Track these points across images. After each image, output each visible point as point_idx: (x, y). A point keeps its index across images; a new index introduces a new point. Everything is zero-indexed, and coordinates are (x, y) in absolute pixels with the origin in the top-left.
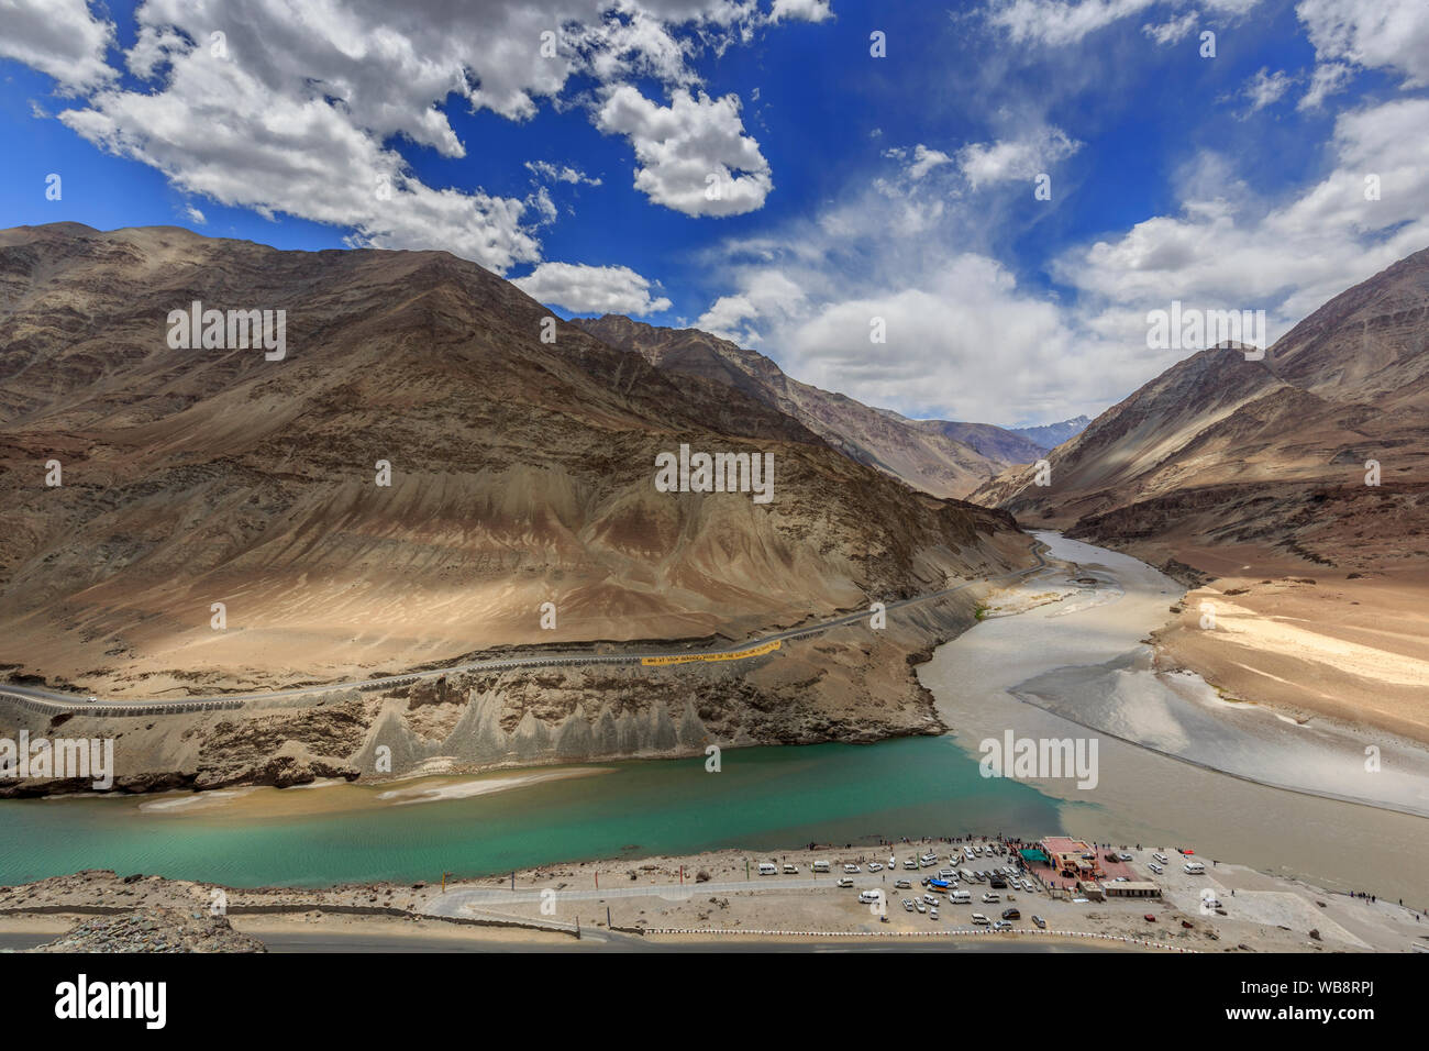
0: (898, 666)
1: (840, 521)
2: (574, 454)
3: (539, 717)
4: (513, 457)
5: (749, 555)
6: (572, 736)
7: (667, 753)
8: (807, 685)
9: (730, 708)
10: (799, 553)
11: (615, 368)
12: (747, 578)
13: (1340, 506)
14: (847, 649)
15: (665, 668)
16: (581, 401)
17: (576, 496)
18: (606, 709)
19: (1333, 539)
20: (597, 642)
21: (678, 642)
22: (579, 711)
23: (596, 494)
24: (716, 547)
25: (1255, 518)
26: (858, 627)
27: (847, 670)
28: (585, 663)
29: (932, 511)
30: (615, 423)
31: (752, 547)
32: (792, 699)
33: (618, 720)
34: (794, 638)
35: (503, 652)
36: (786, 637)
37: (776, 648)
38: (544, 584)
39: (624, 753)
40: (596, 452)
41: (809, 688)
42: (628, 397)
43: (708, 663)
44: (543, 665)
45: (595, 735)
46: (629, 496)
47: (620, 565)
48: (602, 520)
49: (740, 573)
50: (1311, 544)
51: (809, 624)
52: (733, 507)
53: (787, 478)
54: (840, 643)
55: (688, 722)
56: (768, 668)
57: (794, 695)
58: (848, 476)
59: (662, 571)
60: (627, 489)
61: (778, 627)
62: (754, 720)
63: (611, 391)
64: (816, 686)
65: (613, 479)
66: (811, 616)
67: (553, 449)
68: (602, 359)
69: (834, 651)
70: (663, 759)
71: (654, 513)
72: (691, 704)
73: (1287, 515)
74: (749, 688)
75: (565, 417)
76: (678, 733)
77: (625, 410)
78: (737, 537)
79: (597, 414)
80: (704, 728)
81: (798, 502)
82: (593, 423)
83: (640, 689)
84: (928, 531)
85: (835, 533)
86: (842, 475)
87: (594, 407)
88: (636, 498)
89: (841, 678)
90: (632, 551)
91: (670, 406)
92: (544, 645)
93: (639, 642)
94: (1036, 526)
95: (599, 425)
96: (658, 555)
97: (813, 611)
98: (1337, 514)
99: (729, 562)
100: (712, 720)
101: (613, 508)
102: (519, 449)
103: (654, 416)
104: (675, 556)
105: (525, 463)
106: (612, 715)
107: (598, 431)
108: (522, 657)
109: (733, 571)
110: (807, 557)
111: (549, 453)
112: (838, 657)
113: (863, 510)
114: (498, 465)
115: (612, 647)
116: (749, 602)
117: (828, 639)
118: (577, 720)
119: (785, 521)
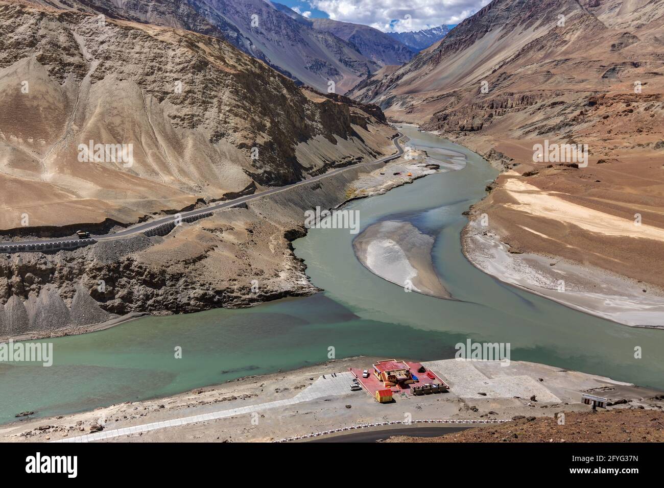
0: (276, 241)
1: (229, 111)
8: (194, 261)
10: (189, 142)
12: (138, 165)
13: (603, 110)
14: (232, 229)
19: (595, 135)
25: (550, 118)
27: (231, 246)
29: (315, 104)
34: (184, 220)
41: (197, 264)
50: (581, 138)
51: (199, 208)
52: (123, 94)
54: (228, 224)
57: (183, 270)
58: (240, 68)
59: (48, 159)
61: (169, 210)
64: (203, 262)
66: (201, 200)
69: (221, 231)
71: (37, 98)
72: (83, 286)
73: (571, 116)
78: (128, 125)
84: (310, 123)
85: (226, 122)
86: (233, 66)
94: (400, 120)
97: (204, 195)
98: (599, 116)
112: (225, 235)
113: (253, 103)
117: (215, 221)
119: (177, 110)
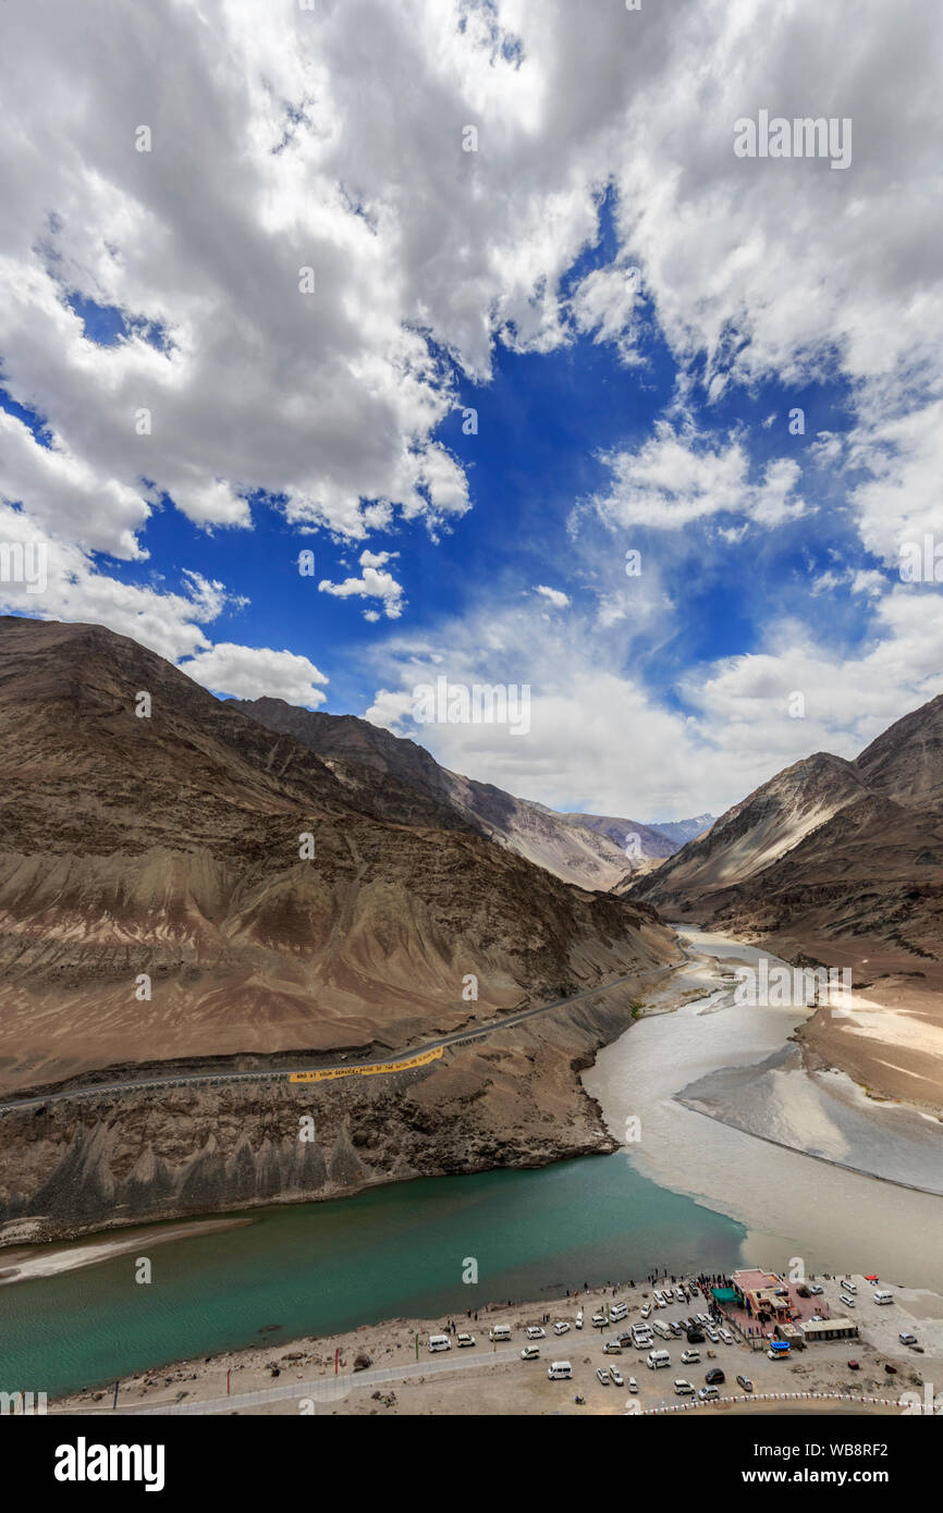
0: (562, 1074)
1: (500, 913)
2: (222, 838)
3: (161, 1154)
4: (153, 839)
5: (407, 950)
6: (200, 1178)
7: (314, 1194)
8: (472, 1099)
9: (388, 1132)
10: (459, 948)
11: (269, 750)
12: (405, 976)
13: (931, 903)
14: (511, 1056)
15: (317, 1084)
16: (234, 782)
17: (222, 883)
18: (244, 1140)
19: (931, 934)
20: (238, 1054)
21: (330, 1052)
22: (211, 1146)
23: (243, 883)
24: (372, 940)
25: (865, 914)
26: (521, 1030)
27: (512, 1080)
28: (223, 1082)
29: (584, 903)
30: (270, 806)
31: (410, 941)
32: (456, 1117)
33: (256, 1154)
34: (457, 1044)
35: (124, 1070)
36: (447, 1044)
37: (438, 1056)
38: (177, 985)
39: (263, 1196)
40: (247, 837)
41: (475, 1103)
42: (281, 779)
43: (365, 1077)
44: (172, 1086)
45: (229, 1175)
46: (281, 884)
47: (266, 962)
48: (248, 911)
49: (398, 970)
50: (913, 938)
51: (469, 1028)
52: (390, 897)
53: (446, 868)
54: (505, 1049)
55: (341, 1152)
56: (431, 1080)
57: (459, 1112)
58: (506, 866)
59: (313, 969)
60: (278, 877)
61: (439, 1032)
62: (415, 1146)
63: (265, 773)
64: (481, 1100)
65: (263, 867)
66: (473, 1018)
67: (200, 831)
68: (256, 740)
69: (498, 1058)
70: (309, 1202)
71: (306, 903)
72: (344, 1130)
73: (891, 911)
74: (410, 1106)
75: (216, 797)
76: (328, 1166)
77: (280, 794)
78: (395, 931)
79: (249, 796)
80: (359, 1158)
81: (457, 893)
82: (247, 805)
83: (286, 1112)
84: (580, 923)
85: (495, 925)
86: (500, 865)
87: (246, 789)
88: (288, 885)
89: (509, 1090)
90: (281, 945)
91: (324, 790)
92: (174, 1060)
93: (287, 1054)
95: (253, 808)
96: (309, 950)
97: (474, 1012)
98: (930, 911)
99: (386, 957)
100: (368, 1147)
101: (261, 898)
102: (161, 831)
103: (307, 800)
104: (327, 952)
105: (166, 846)
106: (251, 1147)
107: (251, 814)
108: (147, 1077)
109: (391, 969)
110: (467, 952)
111: (195, 835)
112: (503, 1065)
113: (522, 902)
114: (136, 849)
115: (256, 1062)
116: (408, 1003)
117: (491, 1045)
118: (208, 1156)
119: (446, 914)
